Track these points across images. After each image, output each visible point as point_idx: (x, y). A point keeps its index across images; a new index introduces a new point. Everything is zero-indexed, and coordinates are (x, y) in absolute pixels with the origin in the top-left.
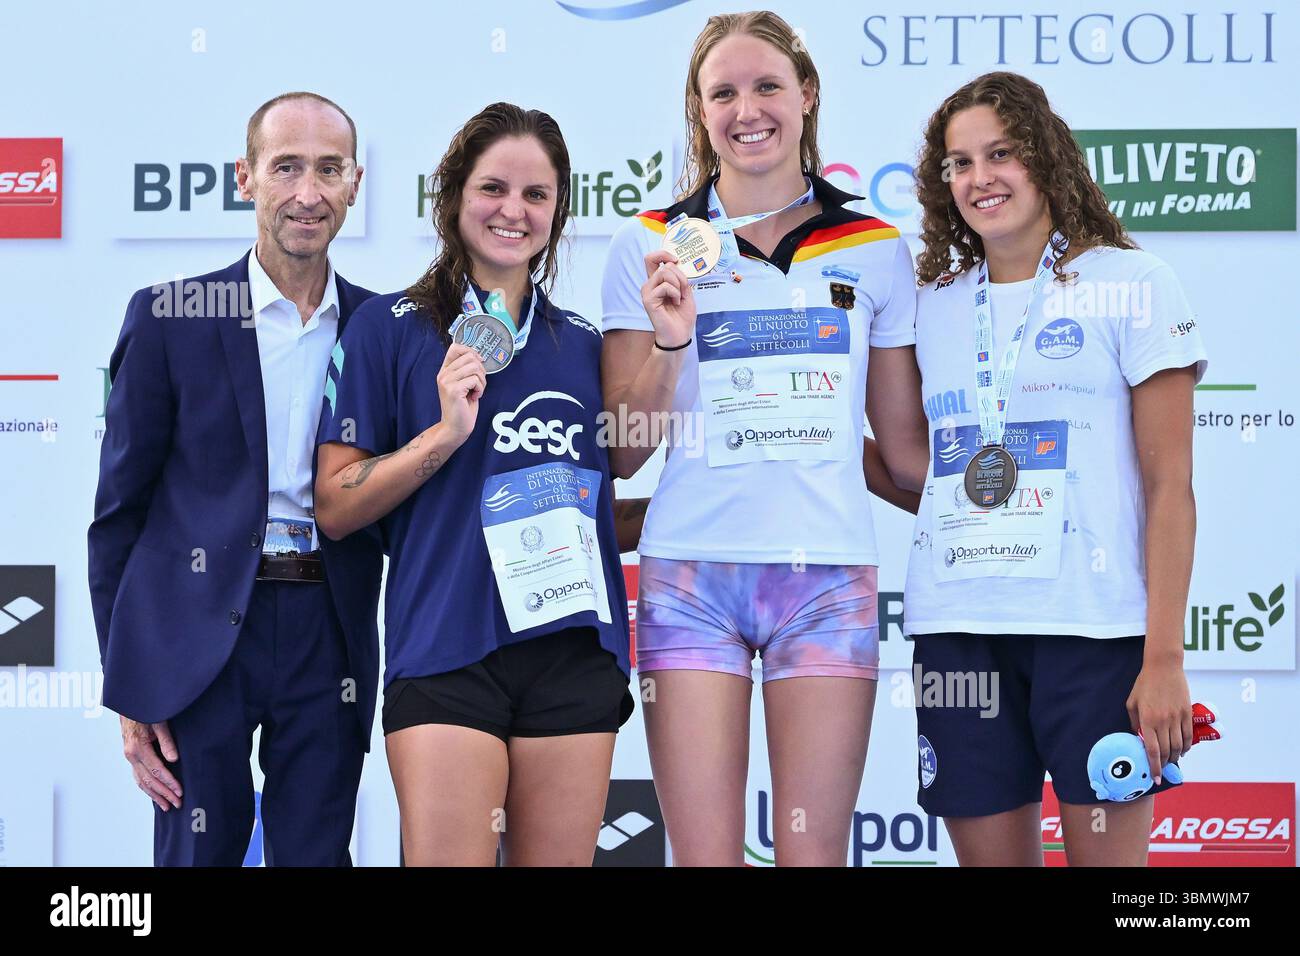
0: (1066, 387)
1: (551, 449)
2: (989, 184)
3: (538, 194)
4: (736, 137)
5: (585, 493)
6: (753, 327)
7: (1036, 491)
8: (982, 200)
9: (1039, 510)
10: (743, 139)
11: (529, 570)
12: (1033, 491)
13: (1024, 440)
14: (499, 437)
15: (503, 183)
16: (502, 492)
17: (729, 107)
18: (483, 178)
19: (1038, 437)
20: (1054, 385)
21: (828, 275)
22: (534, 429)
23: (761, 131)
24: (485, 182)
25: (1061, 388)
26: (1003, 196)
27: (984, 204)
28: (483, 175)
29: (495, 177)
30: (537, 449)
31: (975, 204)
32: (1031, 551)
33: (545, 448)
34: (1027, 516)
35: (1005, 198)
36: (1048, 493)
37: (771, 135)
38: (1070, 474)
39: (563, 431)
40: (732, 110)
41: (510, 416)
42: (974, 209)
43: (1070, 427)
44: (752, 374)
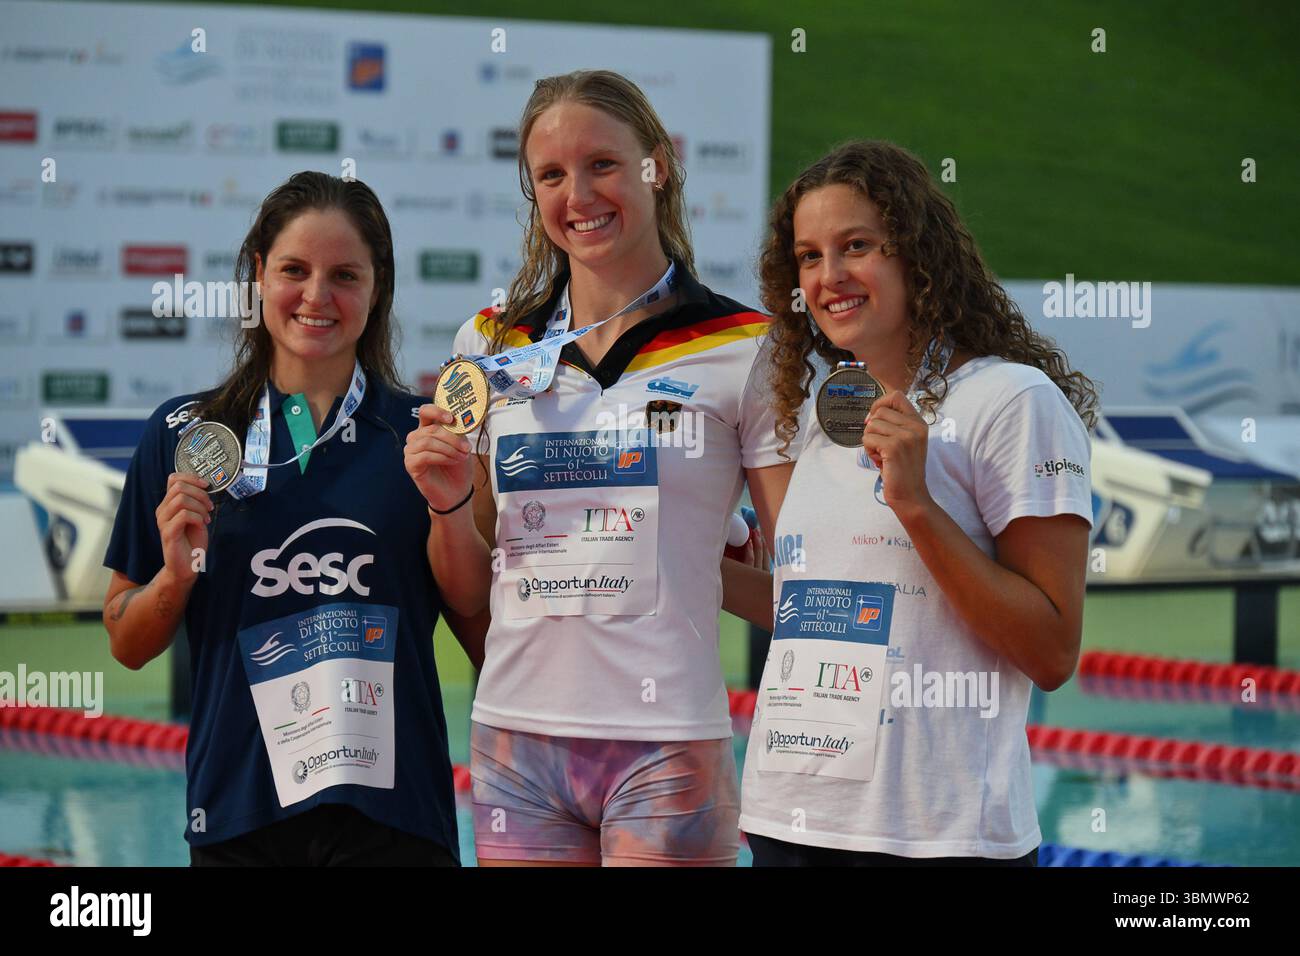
0: (896, 541)
1: (325, 589)
2: (840, 282)
3: (348, 275)
4: (571, 225)
5: (377, 634)
6: (550, 453)
7: (854, 670)
8: (834, 301)
9: (855, 694)
10: (580, 227)
11: (298, 734)
12: (850, 669)
13: (846, 602)
14: (260, 580)
15: (304, 262)
16: (272, 642)
17: (558, 190)
18: (282, 259)
19: (861, 602)
20: (882, 538)
21: (656, 388)
22: (305, 566)
23: (598, 217)
24: (285, 263)
25: (889, 543)
26: (859, 296)
27: (835, 307)
28: (281, 255)
29: (294, 256)
30: (309, 590)
31: (826, 307)
32: (842, 745)
33: (317, 588)
34: (843, 701)
35: (862, 300)
36: (867, 674)
37: (610, 221)
38: (892, 650)
39: (343, 567)
40: (562, 194)
41: (273, 554)
42: (825, 312)
43: (897, 592)
44: (544, 511)
